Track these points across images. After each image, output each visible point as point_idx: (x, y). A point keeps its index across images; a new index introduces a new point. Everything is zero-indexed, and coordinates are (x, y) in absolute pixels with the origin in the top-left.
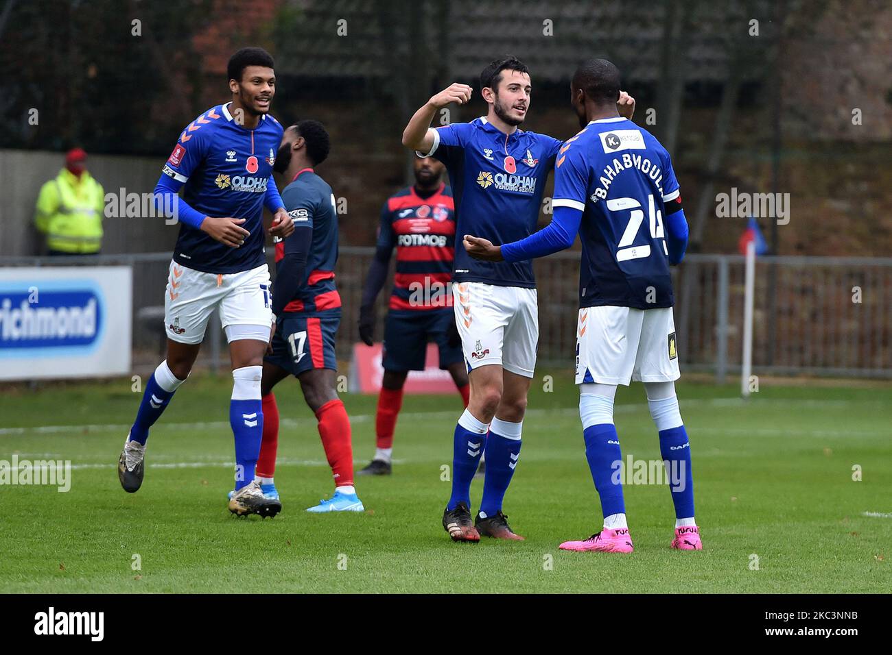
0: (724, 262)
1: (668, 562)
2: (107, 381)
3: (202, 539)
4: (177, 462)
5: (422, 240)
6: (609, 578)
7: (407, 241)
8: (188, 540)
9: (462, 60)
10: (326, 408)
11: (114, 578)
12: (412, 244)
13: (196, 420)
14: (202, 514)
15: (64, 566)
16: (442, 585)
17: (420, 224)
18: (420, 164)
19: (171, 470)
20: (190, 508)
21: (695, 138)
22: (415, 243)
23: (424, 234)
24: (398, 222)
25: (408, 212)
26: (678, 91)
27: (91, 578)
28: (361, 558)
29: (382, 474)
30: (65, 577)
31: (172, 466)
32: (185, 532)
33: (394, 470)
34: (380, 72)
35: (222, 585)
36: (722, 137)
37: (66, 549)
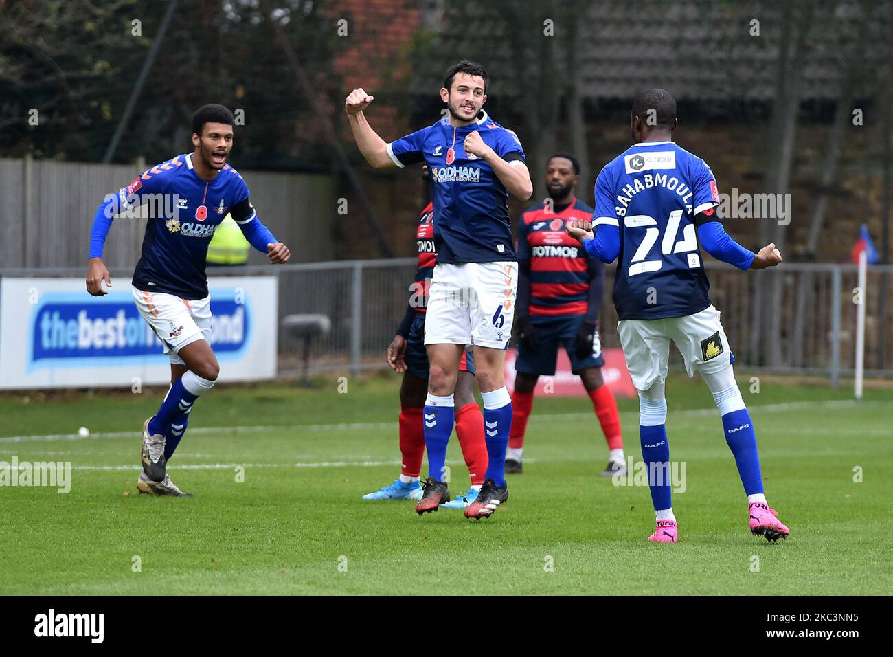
0: (837, 270)
1: (785, 557)
2: (254, 385)
3: (345, 534)
4: (320, 461)
5: (554, 251)
6: (729, 571)
7: (540, 252)
8: (331, 535)
9: (589, 80)
10: (464, 410)
11: (262, 571)
12: (545, 255)
13: (337, 423)
14: (344, 511)
15: (216, 560)
16: (571, 578)
17: (553, 236)
18: (550, 178)
19: (313, 469)
20: (333, 505)
21: (809, 153)
22: (547, 254)
23: (556, 246)
24: (532, 234)
25: (541, 224)
26: (793, 109)
27: (241, 571)
28: (494, 553)
29: (513, 472)
30: (216, 570)
31: (316, 465)
32: (328, 528)
33: (524, 468)
34: (512, 92)
35: (364, 577)
36: (836, 152)
37: (217, 543)
